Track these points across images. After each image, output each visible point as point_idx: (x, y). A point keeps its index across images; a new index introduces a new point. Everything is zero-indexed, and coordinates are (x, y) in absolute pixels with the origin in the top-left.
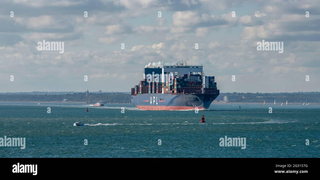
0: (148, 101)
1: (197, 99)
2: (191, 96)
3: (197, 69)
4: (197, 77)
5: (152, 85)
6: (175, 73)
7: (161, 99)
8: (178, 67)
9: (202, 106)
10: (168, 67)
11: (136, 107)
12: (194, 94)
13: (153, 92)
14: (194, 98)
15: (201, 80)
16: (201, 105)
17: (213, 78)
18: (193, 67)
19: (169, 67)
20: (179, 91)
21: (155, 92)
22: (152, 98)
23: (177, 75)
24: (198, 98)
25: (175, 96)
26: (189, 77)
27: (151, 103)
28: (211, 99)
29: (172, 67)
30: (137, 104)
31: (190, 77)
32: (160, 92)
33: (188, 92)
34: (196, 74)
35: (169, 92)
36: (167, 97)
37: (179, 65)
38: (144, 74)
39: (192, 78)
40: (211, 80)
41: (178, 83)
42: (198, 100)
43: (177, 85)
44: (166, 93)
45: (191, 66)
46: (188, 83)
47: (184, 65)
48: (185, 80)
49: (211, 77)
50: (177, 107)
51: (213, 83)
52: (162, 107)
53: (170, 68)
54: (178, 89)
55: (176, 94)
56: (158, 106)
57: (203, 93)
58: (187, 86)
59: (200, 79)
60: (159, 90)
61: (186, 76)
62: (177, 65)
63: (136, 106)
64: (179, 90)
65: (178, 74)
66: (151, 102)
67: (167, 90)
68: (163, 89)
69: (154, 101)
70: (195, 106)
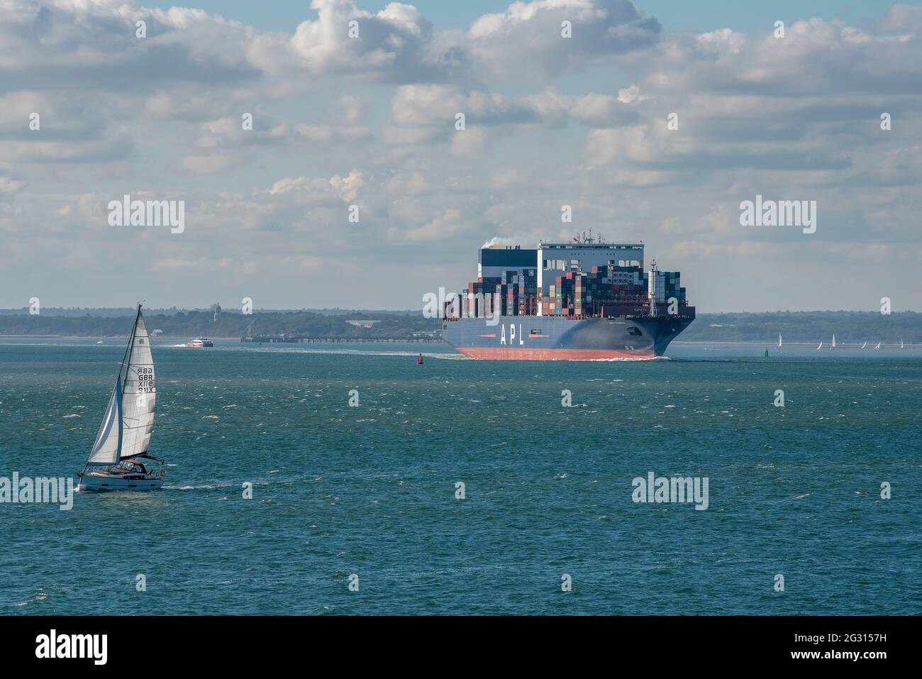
0: (494, 336)
1: (638, 332)
2: (622, 323)
3: (629, 252)
4: (631, 274)
5: (507, 292)
6: (573, 262)
7: (534, 331)
8: (580, 247)
9: (651, 349)
10: (552, 247)
11: (458, 352)
12: (629, 319)
13: (510, 312)
14: (628, 329)
15: (641, 283)
16: (648, 345)
17: (677, 275)
18: (619, 247)
19: (557, 247)
20: (588, 309)
21: (516, 313)
22: (508, 328)
23: (577, 267)
24: (641, 328)
25: (577, 322)
26: (610, 274)
27: (503, 342)
28: (674, 330)
29: (564, 247)
30: (459, 344)
31: (614, 273)
32: (531, 311)
33: (612, 312)
34: (627, 266)
35: (558, 312)
36: (554, 326)
37: (582, 241)
38: (480, 265)
39: (620, 275)
40: (672, 281)
41: (585, 288)
42: (640, 333)
43: (584, 295)
44: (549, 315)
45: (613, 245)
46: (610, 289)
47: (596, 242)
48: (604, 281)
49: (672, 273)
50: (580, 351)
51: (676, 288)
52: (538, 351)
53: (558, 249)
54: (584, 305)
55: (581, 316)
56: (524, 349)
57: (652, 314)
58: (610, 297)
59: (639, 279)
60: (528, 306)
61: (603, 271)
62: (576, 243)
63: (458, 349)
64: (587, 307)
65: (579, 267)
66: (503, 339)
67: (552, 306)
68: (540, 305)
69: (513, 336)
70: (630, 348)
